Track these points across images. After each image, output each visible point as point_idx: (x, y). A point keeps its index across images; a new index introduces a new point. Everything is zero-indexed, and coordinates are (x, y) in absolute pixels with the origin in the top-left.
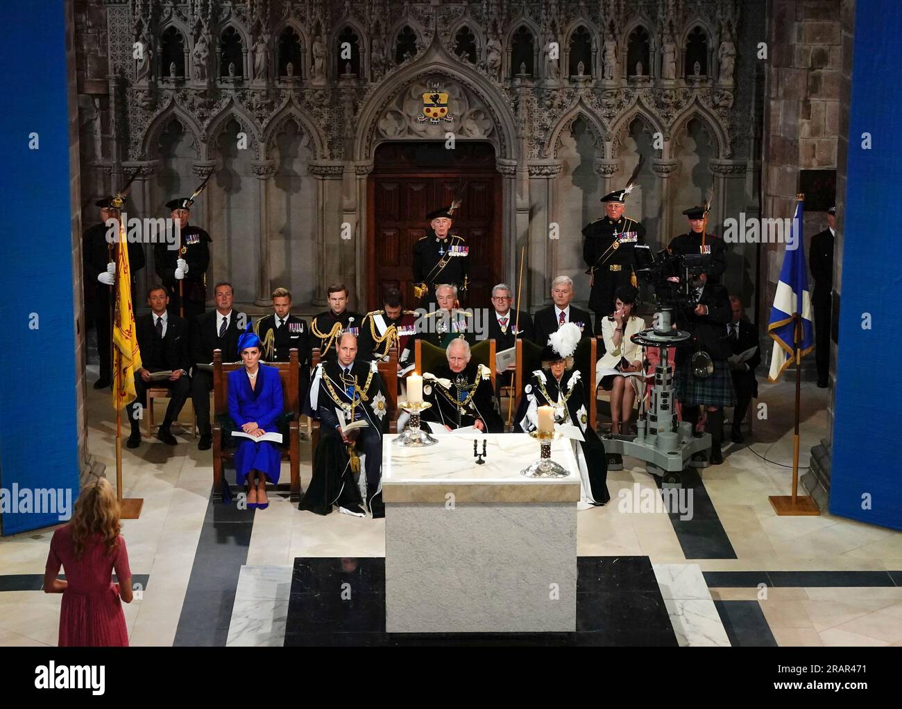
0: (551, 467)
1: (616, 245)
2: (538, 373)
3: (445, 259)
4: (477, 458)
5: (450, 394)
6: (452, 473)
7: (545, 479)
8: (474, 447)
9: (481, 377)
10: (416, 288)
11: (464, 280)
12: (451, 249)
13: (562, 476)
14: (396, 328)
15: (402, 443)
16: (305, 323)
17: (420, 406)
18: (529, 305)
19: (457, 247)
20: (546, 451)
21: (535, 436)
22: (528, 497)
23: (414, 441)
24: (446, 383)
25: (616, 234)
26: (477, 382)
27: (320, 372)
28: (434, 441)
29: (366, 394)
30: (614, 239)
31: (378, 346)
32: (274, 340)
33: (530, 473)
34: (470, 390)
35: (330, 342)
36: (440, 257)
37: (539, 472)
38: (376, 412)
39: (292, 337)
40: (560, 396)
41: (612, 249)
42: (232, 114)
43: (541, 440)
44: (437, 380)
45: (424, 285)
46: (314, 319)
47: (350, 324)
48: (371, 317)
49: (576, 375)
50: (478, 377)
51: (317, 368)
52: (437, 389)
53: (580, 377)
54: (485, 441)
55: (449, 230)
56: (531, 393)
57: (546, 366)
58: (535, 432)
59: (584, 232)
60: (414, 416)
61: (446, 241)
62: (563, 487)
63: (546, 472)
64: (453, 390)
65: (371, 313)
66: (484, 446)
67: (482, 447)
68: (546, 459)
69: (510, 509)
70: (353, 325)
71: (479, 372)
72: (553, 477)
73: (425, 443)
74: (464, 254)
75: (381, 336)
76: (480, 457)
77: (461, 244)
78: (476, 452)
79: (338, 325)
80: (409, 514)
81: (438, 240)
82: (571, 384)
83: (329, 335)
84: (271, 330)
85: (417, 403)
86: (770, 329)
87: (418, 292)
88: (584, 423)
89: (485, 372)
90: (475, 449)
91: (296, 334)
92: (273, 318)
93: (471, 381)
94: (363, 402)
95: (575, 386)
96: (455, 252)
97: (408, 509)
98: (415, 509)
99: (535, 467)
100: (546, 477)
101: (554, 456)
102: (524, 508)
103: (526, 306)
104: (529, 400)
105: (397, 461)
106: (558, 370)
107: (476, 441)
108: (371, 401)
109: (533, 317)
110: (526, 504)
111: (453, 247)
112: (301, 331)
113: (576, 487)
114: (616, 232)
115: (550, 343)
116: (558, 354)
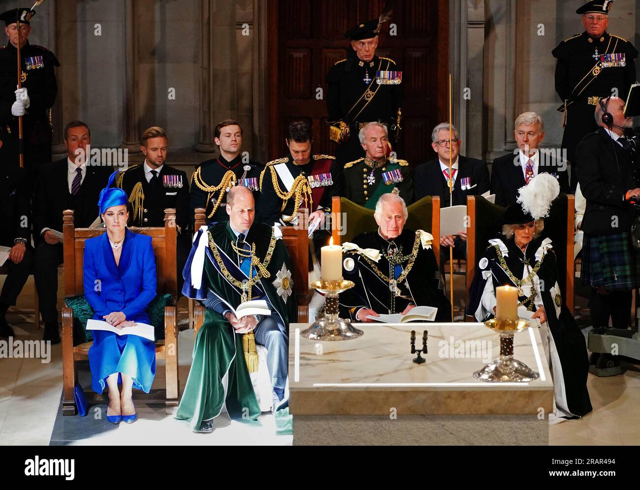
0: (513, 366)
1: (596, 71)
2: (496, 242)
3: (373, 89)
4: (415, 356)
5: (379, 269)
6: (381, 375)
7: (504, 383)
8: (410, 341)
9: (421, 245)
10: (332, 128)
11: (396, 116)
12: (379, 75)
13: (528, 379)
14: (307, 178)
15: (315, 336)
16: (183, 174)
17: (339, 285)
18: (486, 151)
19: (387, 72)
20: (507, 346)
21: (492, 326)
22: (484, 407)
23: (331, 332)
24: (373, 254)
25: (596, 56)
26: (415, 252)
27: (205, 240)
28: (358, 332)
29: (267, 269)
30: (593, 62)
31: (284, 205)
32: (143, 197)
33: (485, 376)
34: (405, 264)
35: (220, 197)
36: (365, 86)
37: (497, 374)
38: (280, 292)
39: (167, 194)
40: (527, 271)
41: (591, 76)
43: (502, 331)
44: (361, 251)
45: (343, 124)
46: (197, 168)
47: (245, 173)
48: (271, 168)
49: (546, 244)
50: (416, 246)
51: (200, 233)
52: (362, 262)
53: (551, 247)
54: (426, 332)
55: (376, 50)
56: (487, 269)
57: (508, 231)
58: (492, 321)
59: (555, 53)
60: (331, 298)
61: (372, 64)
62: (530, 394)
63: (507, 374)
64: (383, 264)
65: (271, 162)
66: (425, 339)
67: (422, 341)
68: (507, 357)
69: (460, 423)
70: (250, 175)
71: (417, 240)
72: (516, 382)
73: (345, 336)
74: (397, 81)
75: (287, 192)
76: (419, 355)
77: (392, 68)
78: (413, 347)
79: (230, 174)
80: (325, 429)
81: (361, 64)
82: (540, 255)
83: (219, 187)
84: (139, 185)
85: (335, 281)
87: (335, 134)
88: (559, 306)
89: (425, 238)
90: (413, 343)
91: (172, 189)
92: (141, 169)
93: (407, 251)
94: (263, 279)
95: (546, 258)
96: (385, 78)
97: (323, 424)
98: (333, 424)
99: (492, 367)
100: (506, 381)
101: (518, 353)
102: (479, 423)
103: (480, 152)
104: (484, 278)
105: (309, 359)
106: (522, 237)
107: (413, 333)
108: (273, 277)
109: (490, 167)
110: (482, 417)
111: (382, 72)
112: (180, 185)
113: (548, 394)
114: (597, 53)
115: (519, 200)
116: (529, 214)
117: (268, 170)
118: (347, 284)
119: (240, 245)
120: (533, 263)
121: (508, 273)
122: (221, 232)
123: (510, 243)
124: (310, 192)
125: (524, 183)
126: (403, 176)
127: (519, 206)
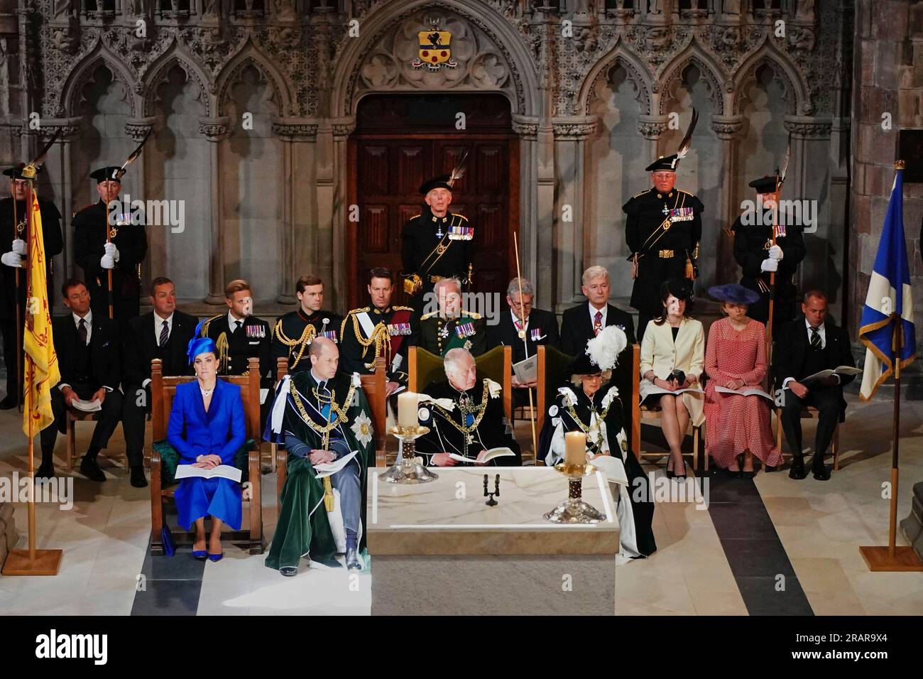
0: (582, 509)
1: (666, 225)
2: (565, 391)
3: (445, 243)
4: (488, 498)
5: (453, 419)
6: (455, 517)
7: (573, 525)
8: (483, 484)
9: (489, 395)
10: (406, 281)
11: (467, 270)
12: (451, 231)
13: (596, 521)
14: (386, 326)
15: (392, 480)
16: (266, 324)
17: (415, 431)
18: (554, 303)
19: (459, 228)
20: (576, 489)
21: (562, 470)
22: (553, 548)
23: (408, 476)
24: (447, 404)
25: (666, 211)
26: (485, 401)
27: (287, 386)
28: (433, 476)
29: (347, 415)
30: (663, 217)
31: (365, 352)
32: (227, 346)
33: (555, 518)
34: (476, 414)
35: (302, 351)
36: (437, 241)
37: (566, 516)
38: (358, 437)
39: (250, 343)
40: (594, 417)
41: (662, 229)
42: (175, 59)
43: (570, 475)
44: (434, 401)
45: (416, 277)
46: (278, 321)
47: (324, 326)
48: (353, 316)
49: (613, 392)
50: (485, 395)
51: (283, 381)
53: (617, 394)
54: (498, 476)
55: (448, 206)
56: (557, 416)
57: (576, 380)
58: (562, 465)
59: (625, 208)
60: (407, 443)
61: (445, 220)
62: (597, 535)
63: (576, 516)
64: (456, 414)
65: (353, 311)
66: (497, 483)
67: (494, 485)
68: (576, 499)
69: (531, 563)
70: (329, 328)
71: (486, 389)
72: (584, 523)
73: (421, 479)
74: (468, 237)
75: (367, 338)
76: (491, 497)
77: (464, 224)
78: (486, 490)
79: (310, 328)
80: (401, 569)
81: (435, 219)
82: (606, 402)
83: (300, 341)
84: (223, 335)
85: (411, 427)
86: (861, 333)
87: (409, 287)
88: (625, 451)
89: (493, 388)
90: (486, 486)
91: (256, 339)
92: (225, 319)
93: (477, 401)
94: (342, 423)
95: (612, 405)
96: (456, 234)
97: (400, 564)
98: (409, 563)
99: (562, 510)
100: (575, 523)
101: (586, 495)
102: (549, 562)
103: (550, 303)
104: (554, 424)
105: (387, 502)
106: (590, 386)
107: (486, 476)
108: (351, 422)
110: (552, 557)
111: (454, 228)
112: (263, 335)
113: (615, 534)
114: (666, 209)
115: (588, 352)
116: (597, 366)
117: (350, 317)
118: (424, 430)
119: (321, 391)
120: (600, 410)
121: (577, 421)
122: (303, 379)
123: (579, 391)
124: (389, 339)
125: (593, 335)
126: (475, 330)
127: (588, 357)
